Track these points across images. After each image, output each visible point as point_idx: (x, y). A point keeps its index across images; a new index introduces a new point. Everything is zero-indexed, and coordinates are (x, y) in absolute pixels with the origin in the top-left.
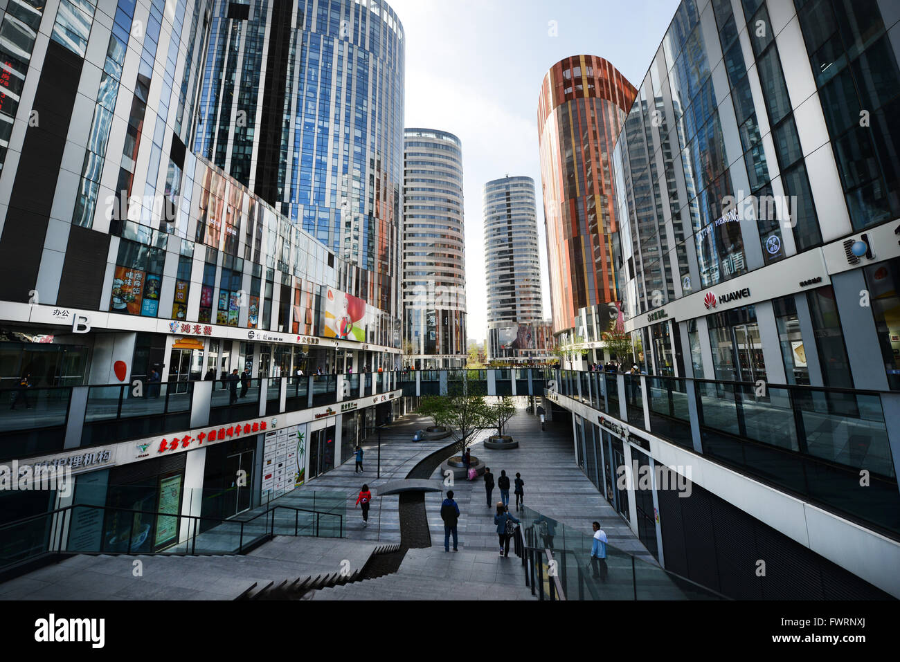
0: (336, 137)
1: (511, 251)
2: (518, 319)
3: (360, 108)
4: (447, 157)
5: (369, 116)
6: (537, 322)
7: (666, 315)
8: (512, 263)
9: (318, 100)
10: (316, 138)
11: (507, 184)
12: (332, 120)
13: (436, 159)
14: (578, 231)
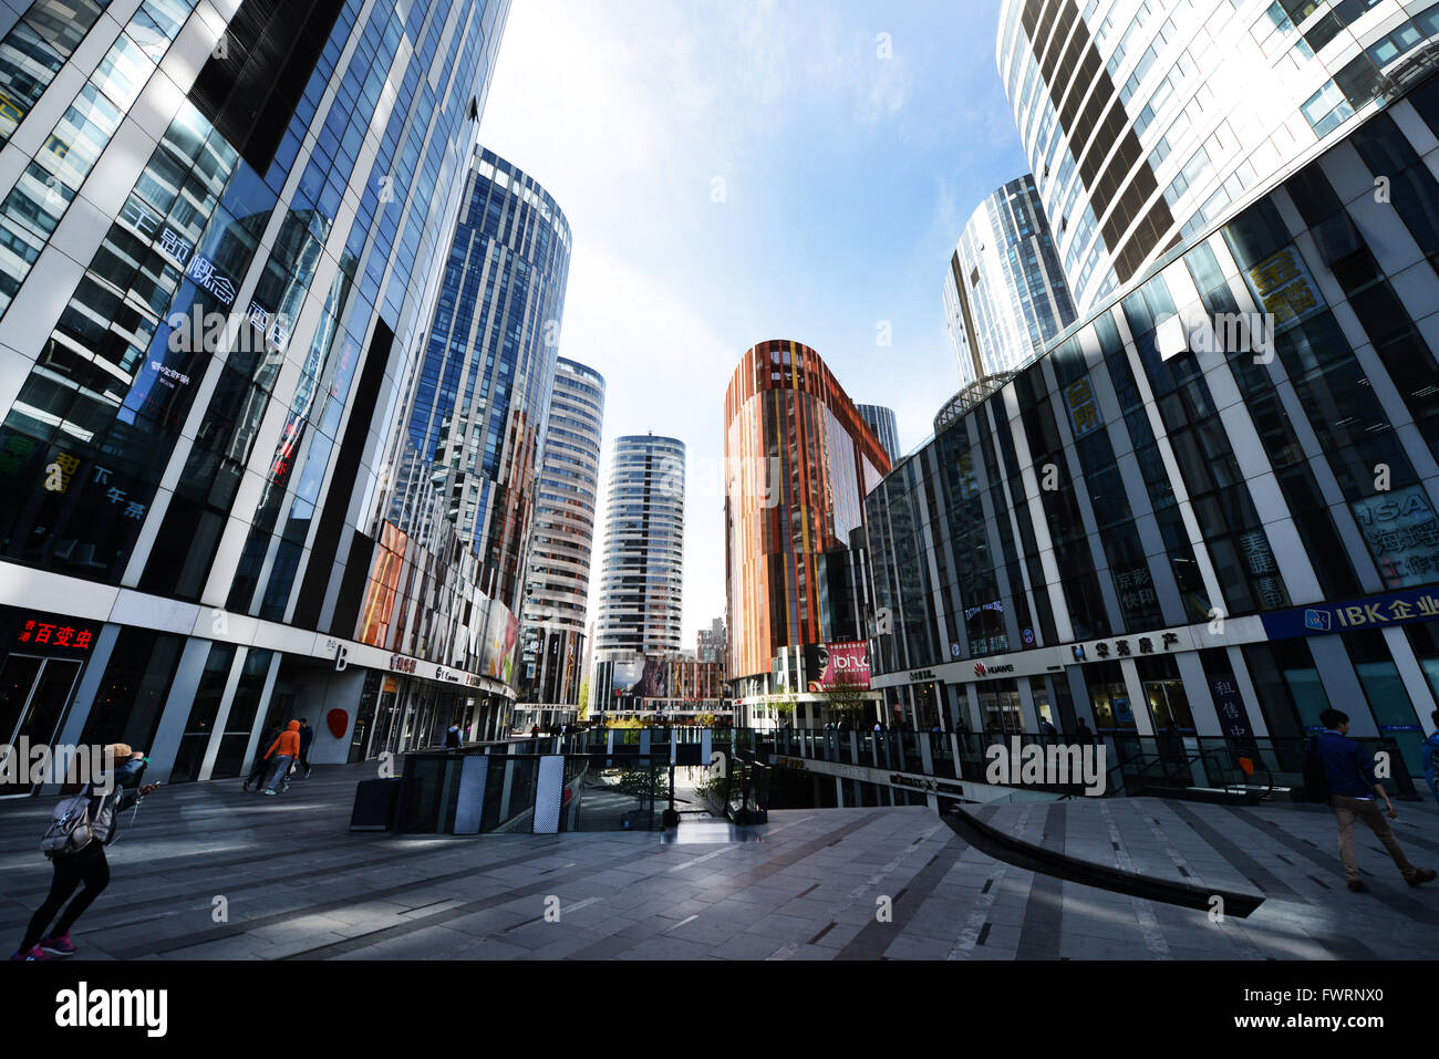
0: (474, 369)
1: (645, 543)
2: (646, 647)
3: (511, 335)
4: (585, 402)
5: (522, 347)
6: (674, 655)
7: (934, 676)
8: (644, 561)
9: (455, 314)
10: (444, 365)
11: (648, 444)
12: (471, 344)
13: (571, 402)
14: (781, 545)
